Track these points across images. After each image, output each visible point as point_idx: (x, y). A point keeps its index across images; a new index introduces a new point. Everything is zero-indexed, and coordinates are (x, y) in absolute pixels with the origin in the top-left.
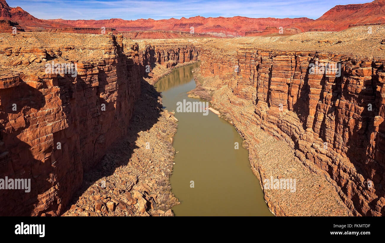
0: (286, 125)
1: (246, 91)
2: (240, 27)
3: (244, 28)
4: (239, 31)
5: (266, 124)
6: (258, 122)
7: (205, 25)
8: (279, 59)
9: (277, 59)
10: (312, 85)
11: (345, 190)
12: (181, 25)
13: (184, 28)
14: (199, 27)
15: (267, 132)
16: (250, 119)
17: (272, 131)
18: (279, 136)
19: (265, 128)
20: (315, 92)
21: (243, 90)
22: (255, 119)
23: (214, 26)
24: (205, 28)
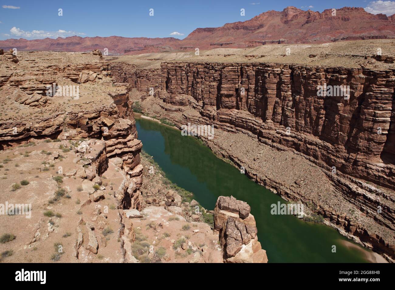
0: (240, 121)
1: (181, 99)
2: (117, 46)
3: (121, 46)
4: (116, 49)
5: (218, 123)
6: (208, 122)
7: (83, 44)
8: (228, 70)
9: (226, 70)
10: (269, 87)
11: (316, 157)
12: (58, 44)
13: (62, 47)
14: (78, 46)
15: (220, 129)
16: (198, 121)
17: (225, 127)
18: (233, 130)
19: (217, 126)
20: (272, 93)
21: (177, 98)
22: (203, 120)
23: (92, 45)
24: (83, 47)
